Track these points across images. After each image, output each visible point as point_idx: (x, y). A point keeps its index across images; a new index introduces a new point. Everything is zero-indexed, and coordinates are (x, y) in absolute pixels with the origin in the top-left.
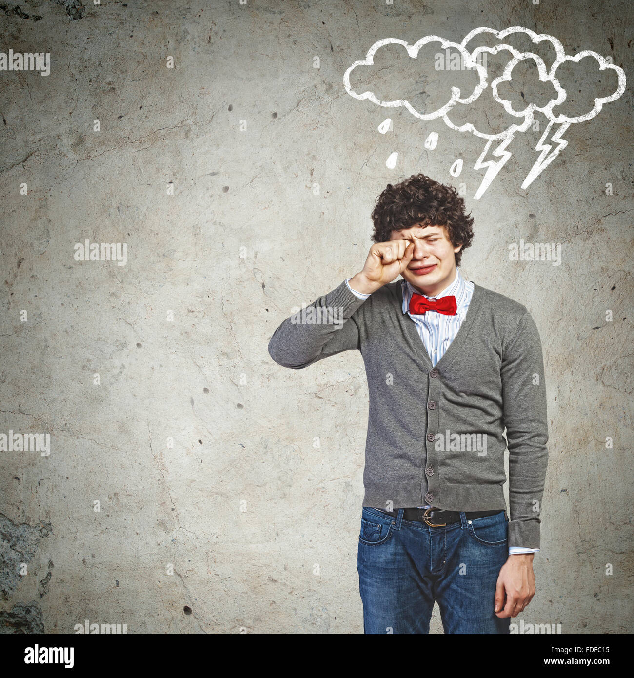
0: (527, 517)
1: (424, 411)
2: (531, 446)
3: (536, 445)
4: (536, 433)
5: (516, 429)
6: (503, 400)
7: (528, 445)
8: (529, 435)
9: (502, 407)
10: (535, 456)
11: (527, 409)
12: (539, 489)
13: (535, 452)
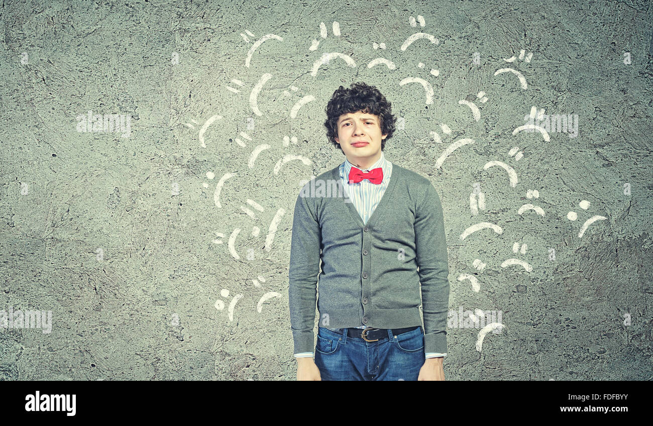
0: (437, 331)
1: (360, 256)
2: (439, 279)
3: (441, 278)
4: (442, 270)
5: (427, 267)
6: (416, 247)
7: (437, 278)
8: (436, 271)
9: (416, 251)
10: (442, 286)
11: (435, 252)
12: (445, 310)
13: (442, 283)
